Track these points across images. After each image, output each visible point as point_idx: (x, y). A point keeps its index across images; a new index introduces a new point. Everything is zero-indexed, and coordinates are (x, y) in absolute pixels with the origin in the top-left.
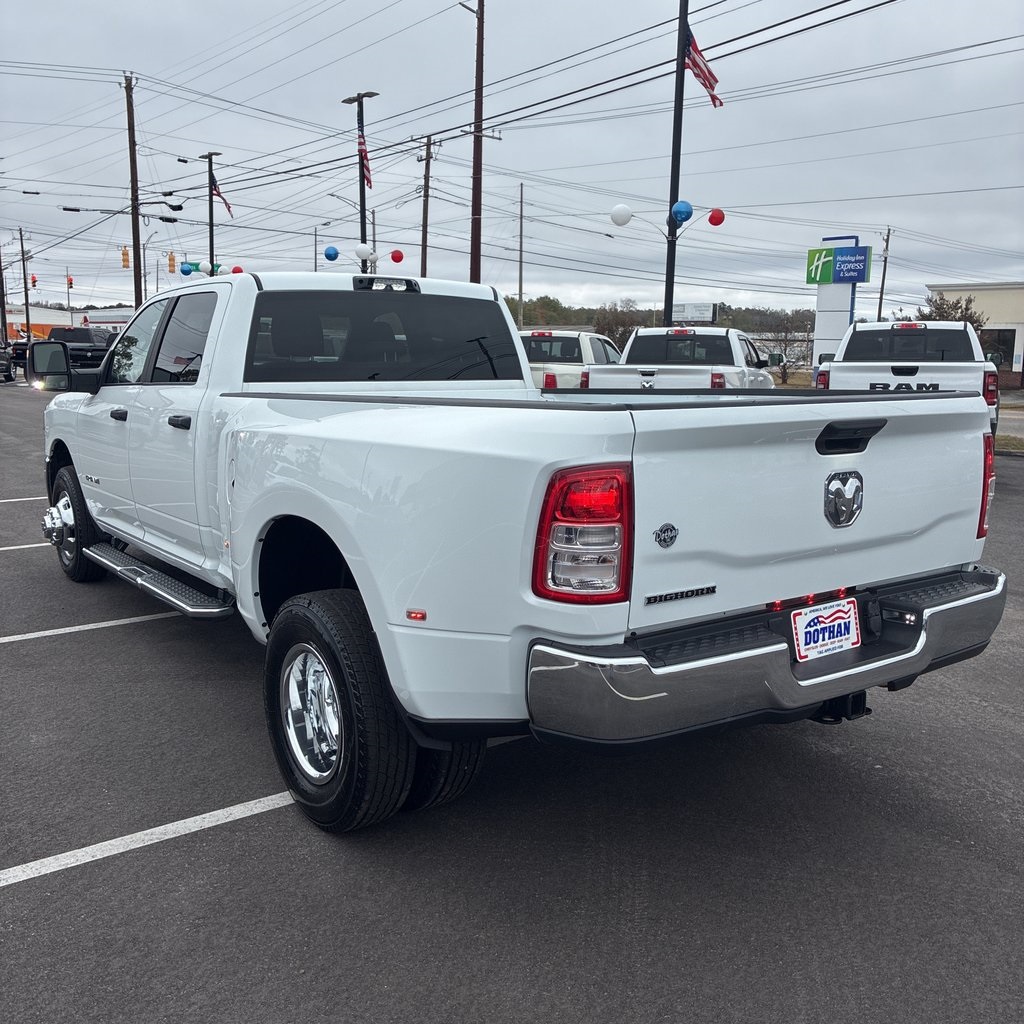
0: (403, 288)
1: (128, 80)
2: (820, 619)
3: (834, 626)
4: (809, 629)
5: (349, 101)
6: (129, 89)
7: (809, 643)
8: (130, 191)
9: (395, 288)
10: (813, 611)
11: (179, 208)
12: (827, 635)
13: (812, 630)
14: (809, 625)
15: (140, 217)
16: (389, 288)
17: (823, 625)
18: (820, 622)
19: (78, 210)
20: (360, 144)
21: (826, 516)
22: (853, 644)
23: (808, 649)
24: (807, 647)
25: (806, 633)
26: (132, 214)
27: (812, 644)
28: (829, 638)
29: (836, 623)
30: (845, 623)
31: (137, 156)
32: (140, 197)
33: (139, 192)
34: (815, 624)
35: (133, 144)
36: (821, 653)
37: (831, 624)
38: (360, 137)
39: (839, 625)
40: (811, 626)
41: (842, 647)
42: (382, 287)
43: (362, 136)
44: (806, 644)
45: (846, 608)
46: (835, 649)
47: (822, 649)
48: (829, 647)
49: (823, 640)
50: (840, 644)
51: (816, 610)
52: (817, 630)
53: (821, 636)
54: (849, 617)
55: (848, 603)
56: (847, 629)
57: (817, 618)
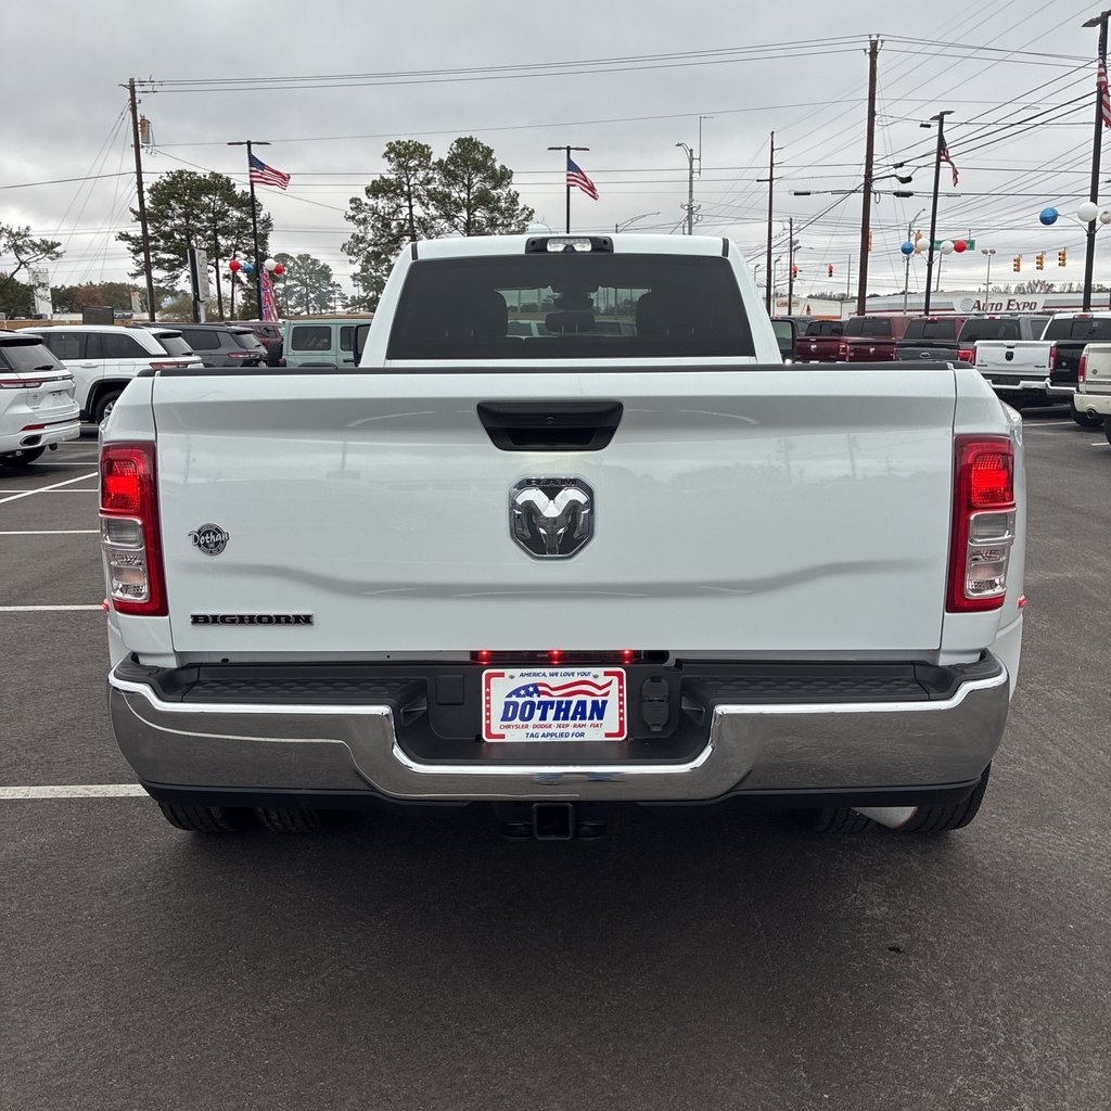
0: (588, 248)
1: (874, 44)
2: (540, 688)
3: (569, 703)
4: (514, 698)
5: (1091, 23)
6: (873, 54)
7: (513, 718)
8: (864, 167)
9: (578, 248)
10: (529, 675)
11: (908, 180)
12: (551, 713)
13: (521, 701)
14: (516, 692)
15: (872, 195)
16: (569, 249)
17: (544, 698)
18: (539, 694)
19: (809, 194)
20: (1100, 75)
21: (513, 537)
22: (607, 735)
23: (508, 727)
24: (506, 723)
25: (507, 705)
26: (864, 192)
27: (517, 721)
28: (556, 718)
29: (575, 699)
30: (595, 703)
31: (876, 126)
32: (874, 172)
33: (874, 167)
34: (531, 695)
35: (872, 113)
36: (532, 735)
37: (565, 699)
38: (1100, 66)
39: (582, 704)
40: (519, 696)
41: (582, 735)
42: (560, 248)
43: (1103, 65)
44: (505, 718)
45: (603, 680)
46: (567, 735)
47: (535, 731)
48: (554, 730)
49: (543, 717)
50: (580, 730)
51: (535, 675)
52: (532, 704)
53: (538, 713)
54: (606, 694)
55: (606, 674)
56: (599, 711)
57: (535, 686)
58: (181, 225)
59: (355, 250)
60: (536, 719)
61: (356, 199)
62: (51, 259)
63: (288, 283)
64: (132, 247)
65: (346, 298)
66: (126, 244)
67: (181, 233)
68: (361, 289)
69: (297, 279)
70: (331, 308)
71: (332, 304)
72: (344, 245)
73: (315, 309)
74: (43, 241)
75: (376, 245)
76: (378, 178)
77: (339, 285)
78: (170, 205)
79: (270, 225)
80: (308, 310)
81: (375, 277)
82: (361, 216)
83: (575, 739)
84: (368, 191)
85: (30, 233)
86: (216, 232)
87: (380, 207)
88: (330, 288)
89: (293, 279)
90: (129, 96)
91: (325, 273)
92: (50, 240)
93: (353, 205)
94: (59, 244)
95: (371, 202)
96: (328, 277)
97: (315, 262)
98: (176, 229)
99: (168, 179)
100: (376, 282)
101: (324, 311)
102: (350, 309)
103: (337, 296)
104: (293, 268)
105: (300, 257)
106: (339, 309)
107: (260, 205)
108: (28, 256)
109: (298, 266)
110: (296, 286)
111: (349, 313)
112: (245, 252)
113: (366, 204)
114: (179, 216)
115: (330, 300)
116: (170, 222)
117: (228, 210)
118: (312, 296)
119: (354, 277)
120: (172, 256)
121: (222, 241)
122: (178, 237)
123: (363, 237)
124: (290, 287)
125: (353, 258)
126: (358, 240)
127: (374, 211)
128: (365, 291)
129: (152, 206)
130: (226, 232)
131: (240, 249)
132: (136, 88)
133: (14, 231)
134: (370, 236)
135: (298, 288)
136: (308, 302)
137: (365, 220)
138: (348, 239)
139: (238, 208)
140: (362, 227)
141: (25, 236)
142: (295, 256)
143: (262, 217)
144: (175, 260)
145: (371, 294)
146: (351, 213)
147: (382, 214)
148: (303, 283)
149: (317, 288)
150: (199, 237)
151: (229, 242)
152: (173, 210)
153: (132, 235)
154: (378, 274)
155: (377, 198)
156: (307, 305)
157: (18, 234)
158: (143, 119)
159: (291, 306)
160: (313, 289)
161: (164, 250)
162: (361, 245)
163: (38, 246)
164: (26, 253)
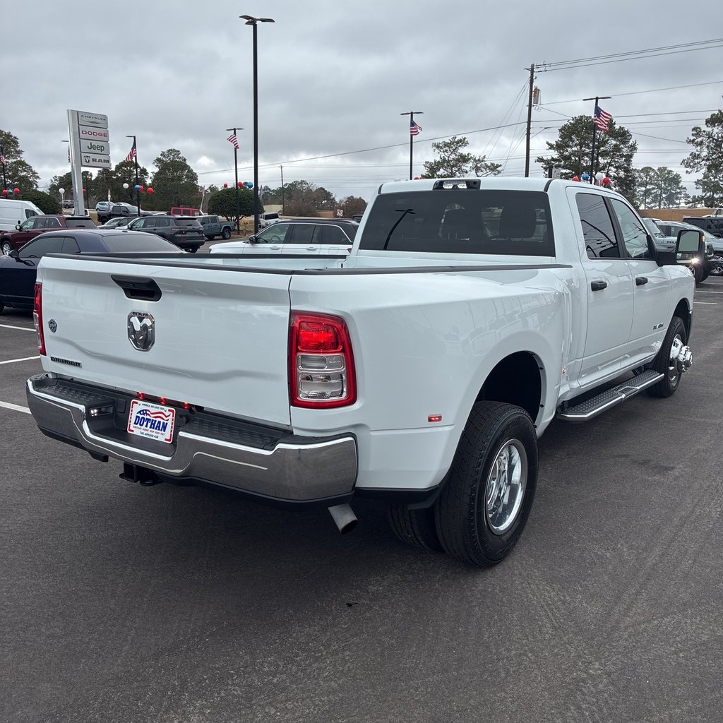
0: (465, 186)
2: (148, 412)
3: (155, 421)
4: (139, 415)
9: (460, 187)
10: (145, 405)
13: (141, 416)
14: (140, 412)
17: (148, 417)
18: (147, 414)
22: (165, 440)
23: (135, 427)
24: (135, 425)
25: (137, 417)
27: (138, 425)
28: (150, 427)
29: (158, 420)
30: (164, 423)
34: (144, 414)
36: (142, 433)
40: (141, 414)
42: (450, 186)
45: (167, 414)
46: (152, 436)
47: (143, 431)
48: (149, 433)
49: (146, 426)
50: (157, 435)
51: (147, 405)
52: (144, 418)
53: (145, 423)
54: (168, 420)
55: (170, 410)
56: (164, 427)
57: (146, 410)
58: (576, 151)
59: (692, 164)
60: (144, 427)
61: (697, 128)
62: (495, 174)
63: (648, 187)
64: (544, 166)
65: (689, 197)
66: (541, 164)
67: (575, 156)
68: (701, 190)
69: (655, 184)
70: (677, 204)
71: (678, 201)
72: (684, 160)
73: (665, 205)
74: (492, 164)
75: (708, 160)
76: (716, 112)
77: (685, 188)
78: (572, 139)
79: (636, 149)
80: (660, 205)
81: (712, 182)
82: (700, 139)
83: (154, 438)
84: (707, 122)
85: (485, 159)
86: (598, 154)
87: (714, 133)
88: (678, 191)
89: (652, 184)
90: (530, 75)
91: (675, 180)
92: (496, 163)
93: (695, 132)
94: (501, 166)
95: (709, 129)
96: (678, 182)
97: (670, 172)
98: (573, 154)
99: (572, 122)
100: (714, 186)
101: (671, 206)
102: (690, 204)
103: (683, 195)
104: (653, 176)
105: (659, 169)
106: (683, 205)
107: (630, 135)
108: (482, 173)
109: (657, 175)
110: (654, 189)
111: (689, 208)
112: (615, 167)
113: (704, 131)
114: (576, 145)
115: (677, 198)
116: (569, 149)
117: (608, 140)
118: (664, 196)
119: (697, 182)
120: (567, 171)
121: (601, 160)
122: (573, 158)
123: (699, 155)
124: (649, 190)
125: (689, 170)
126: (695, 156)
127: (710, 136)
128: (704, 192)
129: (560, 139)
130: (605, 154)
131: (612, 165)
132: (535, 70)
133: (477, 159)
134: (705, 153)
135: (655, 191)
136: (661, 200)
137: (702, 142)
138: (687, 156)
139: (614, 138)
140: (699, 148)
141: (482, 161)
142: (656, 169)
143: (630, 143)
144: (569, 173)
145: (708, 195)
146: (692, 138)
147: (716, 138)
148: (659, 187)
149: (668, 190)
150: (586, 158)
151: (606, 161)
152: (573, 141)
153: (545, 158)
154: (716, 180)
155: (714, 126)
156: (660, 202)
157: (479, 160)
158: (536, 89)
159: (648, 203)
160: (666, 191)
161: (564, 167)
162: (696, 161)
163: (489, 167)
164: (482, 171)
